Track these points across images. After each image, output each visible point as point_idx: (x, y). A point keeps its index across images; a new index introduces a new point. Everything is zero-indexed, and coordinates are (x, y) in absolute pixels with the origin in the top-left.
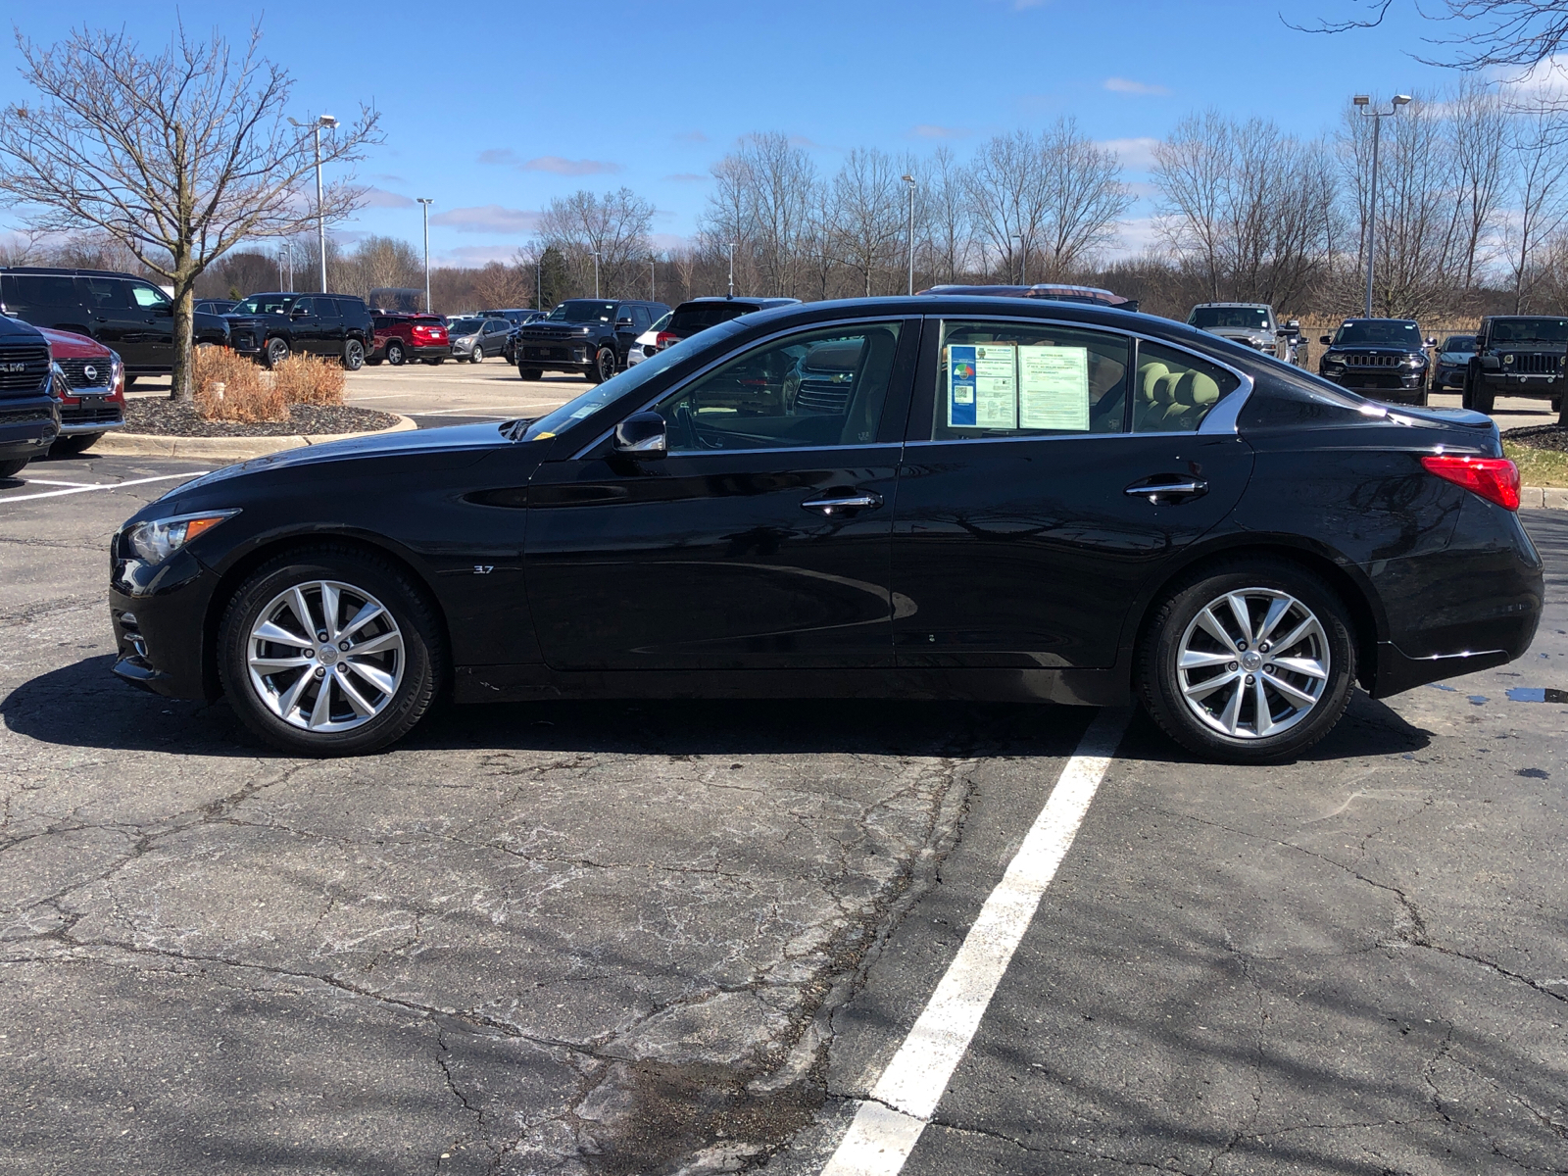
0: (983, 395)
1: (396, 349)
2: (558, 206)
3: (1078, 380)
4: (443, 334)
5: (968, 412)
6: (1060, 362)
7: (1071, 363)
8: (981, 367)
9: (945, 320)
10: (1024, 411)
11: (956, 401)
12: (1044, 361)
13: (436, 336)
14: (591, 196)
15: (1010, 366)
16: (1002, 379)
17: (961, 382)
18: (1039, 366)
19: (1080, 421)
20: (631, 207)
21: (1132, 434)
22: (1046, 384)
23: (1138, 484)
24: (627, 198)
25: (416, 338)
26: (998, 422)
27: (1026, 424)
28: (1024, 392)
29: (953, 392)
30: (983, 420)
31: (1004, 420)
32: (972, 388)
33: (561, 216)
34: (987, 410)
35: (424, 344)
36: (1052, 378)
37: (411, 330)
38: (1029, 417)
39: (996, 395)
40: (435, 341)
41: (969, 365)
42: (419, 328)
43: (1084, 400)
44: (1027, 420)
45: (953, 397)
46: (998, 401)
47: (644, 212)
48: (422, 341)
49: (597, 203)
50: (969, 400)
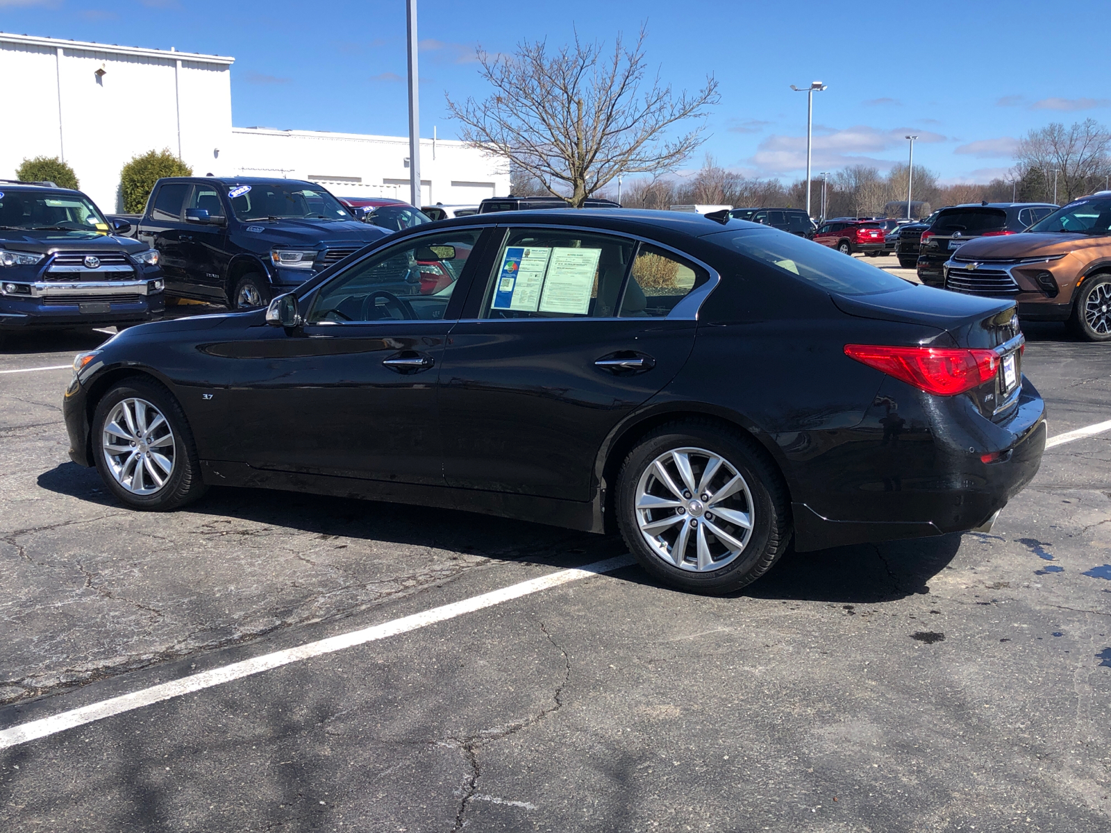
0: (520, 285)
1: (845, 246)
2: (1033, 135)
3: (589, 275)
4: (880, 234)
5: (506, 297)
6: (580, 261)
7: (586, 261)
8: (524, 263)
9: (510, 228)
10: (545, 298)
11: (500, 290)
12: (569, 260)
13: (874, 236)
14: (1061, 126)
15: (543, 263)
16: (535, 273)
17: (507, 275)
18: (564, 263)
19: (582, 307)
20: (1094, 134)
21: (619, 318)
22: (566, 278)
23: (605, 358)
24: (1092, 126)
25: (859, 238)
26: (525, 306)
27: (544, 308)
28: (548, 283)
29: (500, 283)
30: (516, 305)
31: (530, 306)
32: (513, 279)
33: (1036, 143)
34: (519, 297)
35: (865, 242)
36: (571, 273)
37: (856, 232)
38: (548, 303)
39: (529, 285)
40: (874, 240)
41: (516, 262)
42: (863, 231)
43: (588, 290)
44: (545, 305)
45: (499, 286)
46: (528, 290)
47: (1105, 137)
48: (863, 240)
49: (1065, 132)
50: (509, 289)
